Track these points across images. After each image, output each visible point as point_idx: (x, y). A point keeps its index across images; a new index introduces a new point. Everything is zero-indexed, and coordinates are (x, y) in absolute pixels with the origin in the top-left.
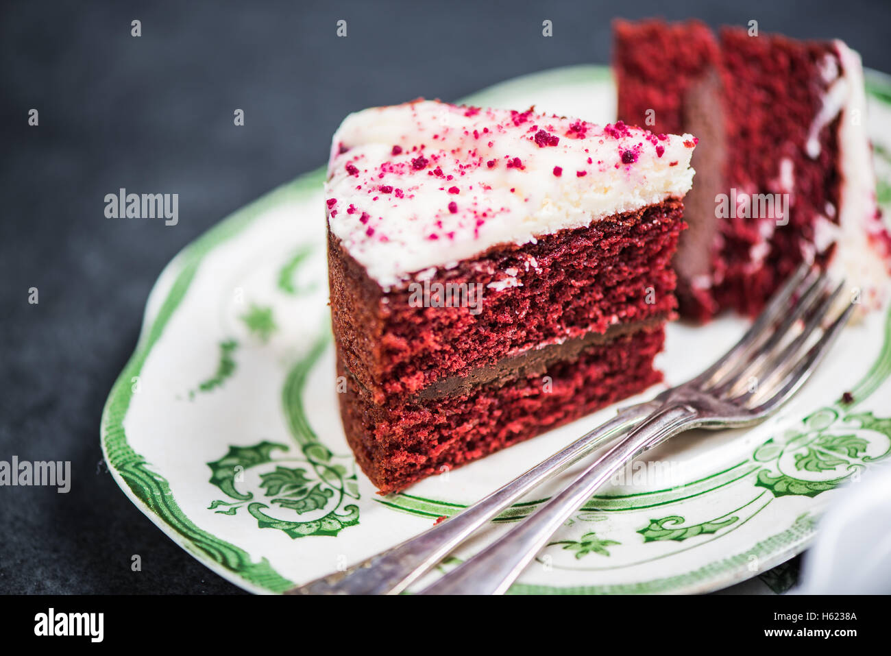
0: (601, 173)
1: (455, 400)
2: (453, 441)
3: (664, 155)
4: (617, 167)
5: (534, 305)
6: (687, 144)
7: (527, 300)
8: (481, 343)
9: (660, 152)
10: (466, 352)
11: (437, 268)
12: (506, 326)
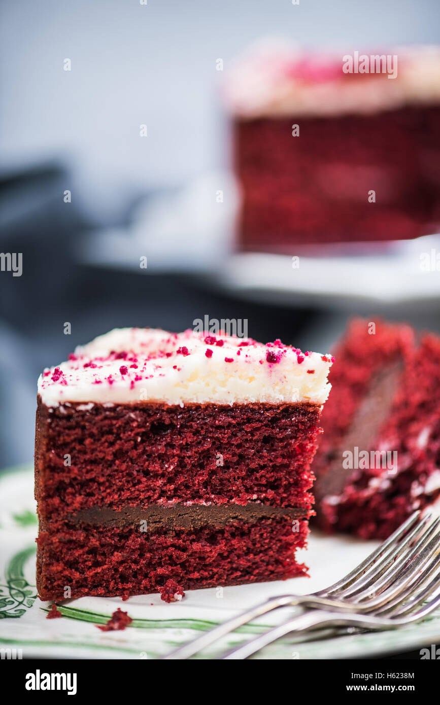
0: (246, 363)
1: (109, 530)
2: (106, 566)
3: (303, 362)
4: (261, 362)
5: (181, 464)
6: (324, 359)
7: (176, 457)
8: (134, 485)
9: (300, 360)
10: (121, 489)
11: (96, 404)
12: (156, 476)
